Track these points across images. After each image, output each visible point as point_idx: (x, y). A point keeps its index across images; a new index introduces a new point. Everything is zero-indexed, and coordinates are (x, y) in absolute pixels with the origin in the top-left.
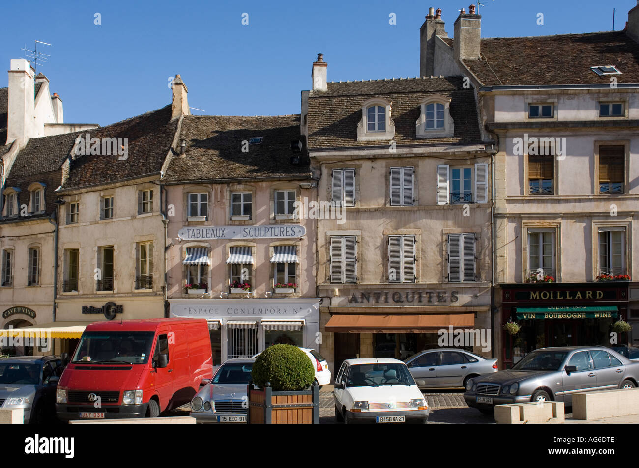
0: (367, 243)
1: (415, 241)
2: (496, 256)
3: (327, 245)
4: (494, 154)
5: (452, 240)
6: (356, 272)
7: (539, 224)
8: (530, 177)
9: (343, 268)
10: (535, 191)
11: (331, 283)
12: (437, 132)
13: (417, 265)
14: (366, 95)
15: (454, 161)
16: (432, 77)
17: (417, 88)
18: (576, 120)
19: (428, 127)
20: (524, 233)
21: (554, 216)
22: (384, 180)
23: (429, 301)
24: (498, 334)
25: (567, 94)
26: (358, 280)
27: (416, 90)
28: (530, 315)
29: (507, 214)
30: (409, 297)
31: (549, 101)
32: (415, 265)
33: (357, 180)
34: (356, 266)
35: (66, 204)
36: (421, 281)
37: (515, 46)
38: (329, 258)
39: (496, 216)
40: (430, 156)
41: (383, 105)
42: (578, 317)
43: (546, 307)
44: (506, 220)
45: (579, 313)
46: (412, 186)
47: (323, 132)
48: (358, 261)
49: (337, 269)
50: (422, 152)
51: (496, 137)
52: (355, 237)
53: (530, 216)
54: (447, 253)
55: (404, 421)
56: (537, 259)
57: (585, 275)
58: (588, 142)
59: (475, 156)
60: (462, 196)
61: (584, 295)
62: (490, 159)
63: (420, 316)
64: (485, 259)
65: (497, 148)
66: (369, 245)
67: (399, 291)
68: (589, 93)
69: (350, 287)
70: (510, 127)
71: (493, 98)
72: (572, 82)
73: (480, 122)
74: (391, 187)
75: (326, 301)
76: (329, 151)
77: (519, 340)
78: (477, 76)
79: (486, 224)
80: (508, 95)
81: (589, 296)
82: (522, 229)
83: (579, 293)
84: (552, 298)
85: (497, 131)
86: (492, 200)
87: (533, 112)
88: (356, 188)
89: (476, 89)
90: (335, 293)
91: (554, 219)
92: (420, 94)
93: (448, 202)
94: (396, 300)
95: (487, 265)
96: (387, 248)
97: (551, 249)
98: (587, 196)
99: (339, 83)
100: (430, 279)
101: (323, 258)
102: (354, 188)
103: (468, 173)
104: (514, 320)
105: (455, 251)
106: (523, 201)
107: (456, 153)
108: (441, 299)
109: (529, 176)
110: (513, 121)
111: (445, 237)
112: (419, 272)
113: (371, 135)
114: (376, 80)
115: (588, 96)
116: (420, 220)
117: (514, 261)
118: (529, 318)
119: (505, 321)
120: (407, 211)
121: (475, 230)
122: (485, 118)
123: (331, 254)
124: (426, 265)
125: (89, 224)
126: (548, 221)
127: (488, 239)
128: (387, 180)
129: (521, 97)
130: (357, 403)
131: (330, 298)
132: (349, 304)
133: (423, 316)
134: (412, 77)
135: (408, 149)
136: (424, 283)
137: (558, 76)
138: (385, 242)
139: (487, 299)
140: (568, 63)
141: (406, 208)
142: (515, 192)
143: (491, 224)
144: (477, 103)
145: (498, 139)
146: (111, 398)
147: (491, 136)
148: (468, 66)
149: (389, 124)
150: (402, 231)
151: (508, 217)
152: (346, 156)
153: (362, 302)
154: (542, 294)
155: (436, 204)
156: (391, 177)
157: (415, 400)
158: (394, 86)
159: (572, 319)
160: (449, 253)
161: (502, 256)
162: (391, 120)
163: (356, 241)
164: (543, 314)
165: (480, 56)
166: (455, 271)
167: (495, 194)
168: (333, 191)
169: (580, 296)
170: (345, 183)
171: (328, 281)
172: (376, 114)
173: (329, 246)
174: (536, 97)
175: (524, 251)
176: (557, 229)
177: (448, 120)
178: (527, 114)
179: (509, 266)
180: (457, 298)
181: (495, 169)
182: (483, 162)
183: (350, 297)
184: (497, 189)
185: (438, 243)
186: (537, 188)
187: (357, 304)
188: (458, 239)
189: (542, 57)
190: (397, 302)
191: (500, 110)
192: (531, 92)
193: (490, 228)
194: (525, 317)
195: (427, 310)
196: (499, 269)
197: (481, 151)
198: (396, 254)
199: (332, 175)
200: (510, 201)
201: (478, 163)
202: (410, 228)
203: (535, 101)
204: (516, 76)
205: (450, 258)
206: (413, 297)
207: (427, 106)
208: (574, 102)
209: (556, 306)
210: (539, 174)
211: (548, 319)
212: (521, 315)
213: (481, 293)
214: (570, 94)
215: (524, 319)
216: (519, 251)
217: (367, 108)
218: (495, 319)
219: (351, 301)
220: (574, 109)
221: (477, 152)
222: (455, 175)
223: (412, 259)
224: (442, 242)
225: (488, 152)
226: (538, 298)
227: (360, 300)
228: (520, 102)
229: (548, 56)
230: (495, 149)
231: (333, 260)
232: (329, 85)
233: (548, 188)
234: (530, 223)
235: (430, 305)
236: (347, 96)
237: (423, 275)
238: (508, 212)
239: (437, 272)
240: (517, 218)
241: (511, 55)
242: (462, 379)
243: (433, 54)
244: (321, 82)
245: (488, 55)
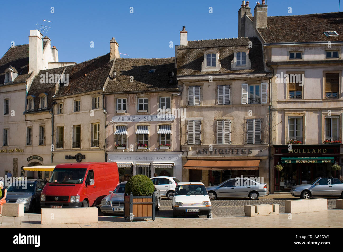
0: (206, 124)
1: (230, 123)
2: (271, 131)
3: (186, 125)
4: (271, 78)
5: (249, 122)
6: (201, 139)
7: (294, 114)
8: (290, 90)
9: (194, 136)
10: (292, 97)
11: (188, 144)
12: (241, 66)
13: (231, 135)
14: (207, 48)
15: (250, 82)
16: (241, 38)
17: (233, 44)
18: (314, 60)
19: (238, 64)
20: (286, 118)
21: (302, 110)
22: (215, 92)
23: (237, 154)
24: (272, 171)
25: (309, 47)
26: (202, 142)
27: (232, 45)
28: (289, 161)
29: (277, 109)
30: (227, 151)
31: (299, 50)
32: (230, 135)
33: (201, 92)
34: (201, 136)
35: (57, 104)
36: (233, 143)
37: (286, 21)
38: (187, 132)
39: (272, 110)
40: (238, 79)
41: (215, 53)
42: (313, 162)
43: (297, 157)
44: (277, 112)
45: (314, 160)
46: (229, 95)
47: (184, 67)
48: (202, 133)
49: (191, 137)
50: (234, 77)
51: (272, 69)
52: (200, 120)
53: (289, 110)
54: (246, 129)
56: (293, 132)
57: (318, 141)
58: (320, 71)
59: (261, 79)
60: (254, 100)
61: (316, 151)
62: (269, 81)
63: (232, 161)
64: (266, 132)
65: (272, 75)
66: (207, 125)
67: (221, 148)
68: (320, 46)
69: (197, 146)
70: (279, 64)
71: (271, 49)
72: (313, 40)
73: (264, 61)
74: (218, 95)
75: (185, 153)
76: (187, 77)
77: (283, 174)
78: (264, 37)
79: (267, 114)
80: (279, 47)
81: (319, 152)
82: (285, 117)
83: (314, 150)
84: (300, 152)
85: (272, 66)
86: (269, 102)
87: (292, 56)
88: (201, 96)
89: (262, 44)
90: (190, 149)
91: (302, 111)
92: (234, 47)
93: (247, 103)
94: (220, 153)
95: (267, 135)
96: (216, 126)
97: (300, 127)
98: (319, 100)
99: (194, 41)
100: (238, 142)
101: (184, 131)
102: (200, 96)
103: (258, 88)
104: (281, 163)
105: (251, 128)
106: (286, 102)
107: (251, 78)
108: (243, 152)
109: (289, 89)
110: (281, 61)
111: (246, 121)
112: (232, 139)
113: (208, 69)
114: (213, 40)
115: (320, 48)
116: (233, 111)
117: (281, 133)
118: (288, 162)
119: (276, 164)
120: (226, 107)
121: (261, 117)
122: (266, 59)
123: (188, 129)
124: (236, 135)
125: (68, 114)
126: (298, 112)
127: (268, 122)
128: (216, 91)
129: (285, 48)
131: (187, 152)
132: (196, 155)
133: (234, 161)
134: (231, 38)
135: (227, 76)
136: (235, 144)
137: (305, 37)
138: (215, 123)
139: (267, 153)
140: (312, 30)
141: (226, 106)
142: (282, 97)
143: (269, 114)
144: (263, 52)
145: (273, 70)
146: (65, 199)
147: (269, 69)
148: (260, 32)
149: (218, 63)
150: (224, 118)
151: (278, 111)
152: (195, 79)
153: (203, 154)
154: (295, 150)
155: (241, 104)
156: (218, 90)
158: (221, 43)
159: (310, 163)
160: (247, 129)
161: (274, 131)
162: (218, 61)
163: (201, 123)
164: (295, 161)
165: (267, 26)
166: (250, 138)
167: (271, 98)
168: (189, 97)
169: (314, 151)
170: (195, 93)
171: (186, 143)
172: (211, 57)
173: (187, 125)
174: (292, 48)
175: (286, 128)
176: (303, 117)
177: (248, 60)
178: (288, 57)
179: (278, 136)
180: (251, 152)
181: (271, 86)
182: (265, 82)
183: (197, 151)
184: (272, 96)
185: (242, 124)
186: (293, 96)
187: (201, 155)
188: (252, 121)
189: (300, 26)
190: (221, 154)
191: (274, 55)
192: (290, 46)
193: (269, 116)
194: (286, 162)
195: (236, 158)
196: (273, 137)
197: (264, 77)
198: (221, 129)
199: (189, 89)
200: (279, 102)
201: (262, 83)
202: (228, 116)
203: (292, 51)
204: (284, 37)
205: (248, 132)
206: (229, 151)
207: (237, 54)
208: (313, 51)
209: (302, 157)
210: (294, 88)
211: (298, 163)
212: (284, 161)
213: (264, 150)
214: (311, 47)
215: (285, 163)
216: (283, 128)
217: (206, 54)
218: (271, 163)
219: (197, 153)
220: (312, 54)
221: (262, 77)
222: (251, 90)
223: (229, 132)
224: (244, 123)
225: (268, 77)
226: (293, 152)
227: (202, 153)
228: (284, 51)
229: (302, 26)
230: (271, 76)
231: (189, 132)
232: (189, 42)
233: (299, 95)
234: (289, 114)
235: (238, 155)
236: (197, 48)
237: (234, 140)
238: (278, 108)
239: (241, 138)
240: (283, 111)
241: (284, 26)
242: (248, 193)
243: (244, 25)
244: (184, 41)
245: (271, 25)
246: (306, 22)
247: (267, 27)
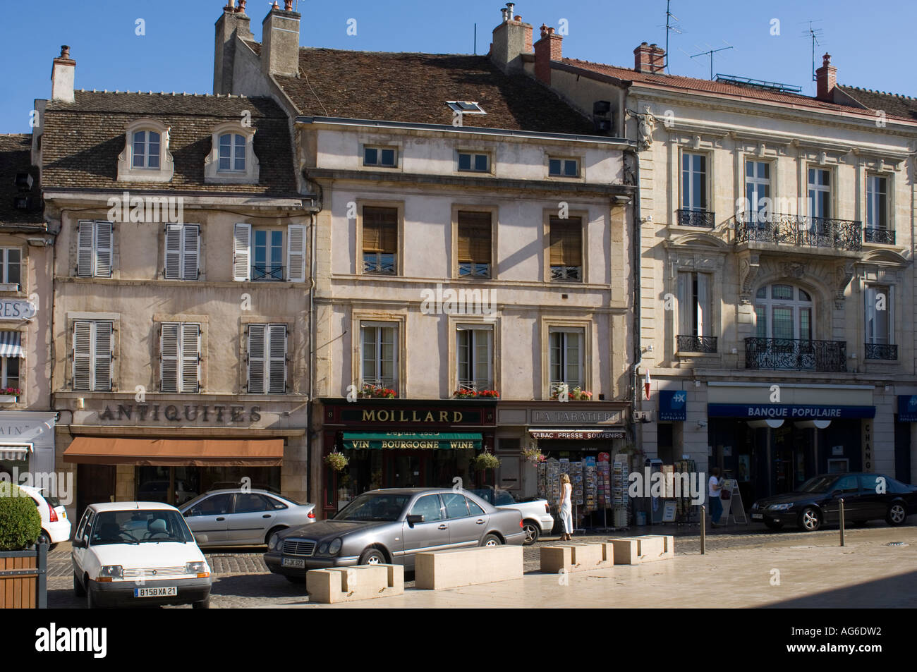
0: (128, 332)
1: (200, 331)
2: (315, 358)
3: (69, 333)
4: (315, 213)
5: (253, 332)
6: (112, 375)
7: (375, 316)
8: (365, 249)
9: (92, 367)
10: (371, 269)
11: (73, 389)
12: (233, 175)
13: (203, 368)
14: (133, 113)
15: (259, 219)
16: (229, 96)
17: (207, 110)
18: (427, 173)
19: (223, 168)
20: (356, 326)
21: (398, 305)
22: (155, 240)
23: (219, 420)
24: (317, 469)
25: (416, 136)
26: (115, 386)
27: (206, 113)
28: (362, 443)
29: (332, 299)
30: (190, 413)
31: (391, 143)
32: (199, 367)
33: (116, 238)
34: (112, 366)
36: (208, 391)
37: (346, 63)
38: (70, 353)
39: (316, 301)
40: (224, 210)
41: (157, 130)
42: (428, 447)
43: (385, 432)
44: (330, 308)
45: (430, 441)
46: (198, 252)
47: (65, 163)
48: (115, 359)
49: (83, 369)
50: (212, 203)
51: (319, 188)
52: (111, 322)
53: (365, 304)
54: (246, 351)
55: (176, 594)
56: (374, 364)
57: (438, 390)
58: (443, 204)
59: (288, 214)
60: (268, 270)
61: (436, 416)
62: (309, 220)
63: (205, 441)
64: (299, 362)
65: (319, 204)
66: (132, 336)
67: (174, 403)
68: (444, 137)
69: (102, 397)
70: (337, 176)
71: (314, 133)
72: (422, 119)
73: (296, 166)
74: (166, 252)
75: (66, 417)
76: (74, 193)
77: (347, 478)
78: (293, 100)
79: (303, 312)
80: (335, 130)
81: (443, 418)
82: (353, 322)
83: (429, 413)
84: (393, 419)
85: (321, 181)
86: (311, 278)
87: (370, 158)
88: (114, 251)
89: (291, 118)
90: (80, 404)
91: (397, 309)
92: (211, 119)
93: (249, 277)
94: (170, 417)
95: (302, 370)
96: (159, 341)
97: (392, 352)
98: (442, 280)
99: (92, 92)
100: (220, 387)
101: (61, 351)
102: (110, 250)
103: (277, 238)
104: (340, 449)
105: (257, 349)
106: (354, 282)
107: (261, 208)
108: (236, 417)
109: (363, 246)
110: (343, 168)
111: (243, 329)
112: (205, 377)
113: (137, 173)
114: (149, 94)
115: (443, 141)
116: (208, 301)
117: (341, 367)
118: (361, 447)
119: (327, 451)
120: (188, 288)
121: (287, 319)
122: (303, 161)
123: (74, 346)
124: (215, 367)
126: (388, 311)
127: (305, 334)
128: (160, 241)
129: (354, 135)
130: (106, 568)
131: (72, 412)
132: (100, 421)
133: (209, 441)
134: (201, 94)
135: (192, 198)
136: (212, 393)
137: (403, 110)
138: (155, 333)
139: (302, 419)
140: (417, 93)
141: (188, 283)
142: (344, 268)
143: (310, 312)
144: (293, 139)
145: (321, 192)
147: (310, 187)
148: (281, 84)
149: (166, 159)
150: (182, 317)
151: (333, 304)
152: (99, 201)
153: (120, 419)
154: (379, 414)
155: (231, 280)
156: (166, 237)
157: (193, 564)
158: (174, 104)
159: (419, 449)
160: (249, 351)
161: (324, 359)
162: (168, 153)
163: (113, 329)
164: (380, 442)
165: (298, 72)
166: (257, 377)
167: (316, 270)
168: (78, 252)
169: (431, 417)
170: (97, 241)
171: (68, 387)
172: (147, 143)
173: (71, 335)
174: (373, 136)
175: (355, 352)
176: (400, 323)
177: (251, 159)
178: (362, 158)
179: (333, 372)
180: (259, 417)
181: (316, 235)
182: (299, 223)
183: (102, 412)
184: (318, 263)
185: (234, 336)
186: (374, 265)
187: (113, 422)
188: (262, 330)
189: (382, 81)
190: (172, 419)
191: (324, 152)
192: (367, 129)
193: (307, 317)
194: (355, 446)
195: (216, 433)
196: (320, 376)
197: (297, 208)
198: (172, 350)
199: (78, 228)
200: (337, 281)
201: (292, 224)
202: (193, 313)
203: (372, 142)
204: (346, 105)
205: (251, 359)
206: (196, 413)
207: (222, 137)
208: (425, 147)
209: (398, 431)
210: (376, 245)
211: (387, 449)
212: (349, 442)
213: (294, 410)
214: (419, 137)
215: (353, 449)
216: (347, 352)
217: (132, 133)
218: (313, 448)
219: (103, 418)
220: (424, 158)
221: (291, 208)
222: (260, 239)
223: (195, 358)
224: (240, 335)
225: (307, 209)
226: (373, 419)
227: (116, 416)
228: (353, 142)
229: (390, 81)
230: (316, 206)
231: (76, 355)
232: (78, 94)
233: (389, 265)
234: (364, 314)
235: (220, 425)
236: (103, 112)
237: (210, 382)
238: (333, 296)
239: (231, 377)
240: (346, 305)
241: (341, 75)
242: (264, 532)
243: (232, 62)
244: (64, 88)
245: (309, 71)
246: (398, 71)
247: (299, 74)
